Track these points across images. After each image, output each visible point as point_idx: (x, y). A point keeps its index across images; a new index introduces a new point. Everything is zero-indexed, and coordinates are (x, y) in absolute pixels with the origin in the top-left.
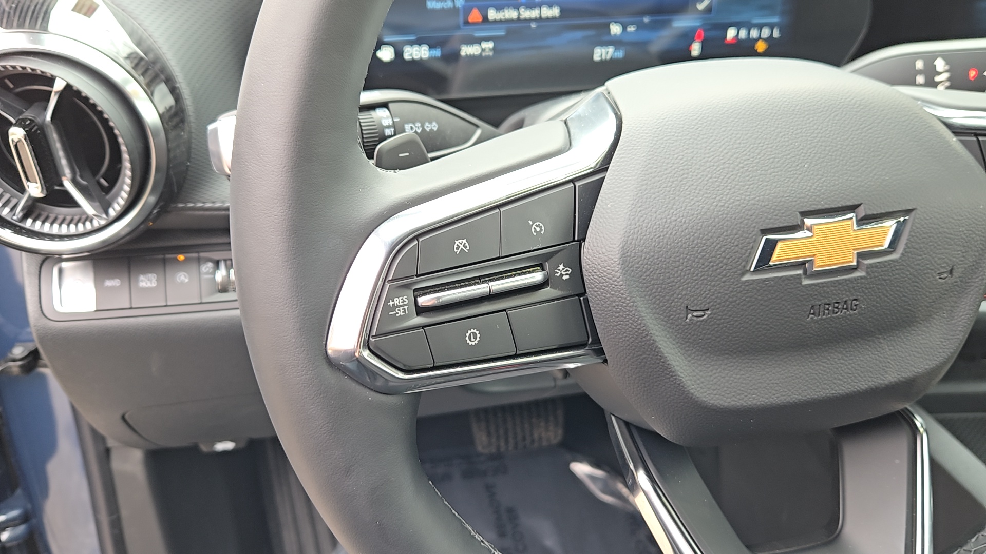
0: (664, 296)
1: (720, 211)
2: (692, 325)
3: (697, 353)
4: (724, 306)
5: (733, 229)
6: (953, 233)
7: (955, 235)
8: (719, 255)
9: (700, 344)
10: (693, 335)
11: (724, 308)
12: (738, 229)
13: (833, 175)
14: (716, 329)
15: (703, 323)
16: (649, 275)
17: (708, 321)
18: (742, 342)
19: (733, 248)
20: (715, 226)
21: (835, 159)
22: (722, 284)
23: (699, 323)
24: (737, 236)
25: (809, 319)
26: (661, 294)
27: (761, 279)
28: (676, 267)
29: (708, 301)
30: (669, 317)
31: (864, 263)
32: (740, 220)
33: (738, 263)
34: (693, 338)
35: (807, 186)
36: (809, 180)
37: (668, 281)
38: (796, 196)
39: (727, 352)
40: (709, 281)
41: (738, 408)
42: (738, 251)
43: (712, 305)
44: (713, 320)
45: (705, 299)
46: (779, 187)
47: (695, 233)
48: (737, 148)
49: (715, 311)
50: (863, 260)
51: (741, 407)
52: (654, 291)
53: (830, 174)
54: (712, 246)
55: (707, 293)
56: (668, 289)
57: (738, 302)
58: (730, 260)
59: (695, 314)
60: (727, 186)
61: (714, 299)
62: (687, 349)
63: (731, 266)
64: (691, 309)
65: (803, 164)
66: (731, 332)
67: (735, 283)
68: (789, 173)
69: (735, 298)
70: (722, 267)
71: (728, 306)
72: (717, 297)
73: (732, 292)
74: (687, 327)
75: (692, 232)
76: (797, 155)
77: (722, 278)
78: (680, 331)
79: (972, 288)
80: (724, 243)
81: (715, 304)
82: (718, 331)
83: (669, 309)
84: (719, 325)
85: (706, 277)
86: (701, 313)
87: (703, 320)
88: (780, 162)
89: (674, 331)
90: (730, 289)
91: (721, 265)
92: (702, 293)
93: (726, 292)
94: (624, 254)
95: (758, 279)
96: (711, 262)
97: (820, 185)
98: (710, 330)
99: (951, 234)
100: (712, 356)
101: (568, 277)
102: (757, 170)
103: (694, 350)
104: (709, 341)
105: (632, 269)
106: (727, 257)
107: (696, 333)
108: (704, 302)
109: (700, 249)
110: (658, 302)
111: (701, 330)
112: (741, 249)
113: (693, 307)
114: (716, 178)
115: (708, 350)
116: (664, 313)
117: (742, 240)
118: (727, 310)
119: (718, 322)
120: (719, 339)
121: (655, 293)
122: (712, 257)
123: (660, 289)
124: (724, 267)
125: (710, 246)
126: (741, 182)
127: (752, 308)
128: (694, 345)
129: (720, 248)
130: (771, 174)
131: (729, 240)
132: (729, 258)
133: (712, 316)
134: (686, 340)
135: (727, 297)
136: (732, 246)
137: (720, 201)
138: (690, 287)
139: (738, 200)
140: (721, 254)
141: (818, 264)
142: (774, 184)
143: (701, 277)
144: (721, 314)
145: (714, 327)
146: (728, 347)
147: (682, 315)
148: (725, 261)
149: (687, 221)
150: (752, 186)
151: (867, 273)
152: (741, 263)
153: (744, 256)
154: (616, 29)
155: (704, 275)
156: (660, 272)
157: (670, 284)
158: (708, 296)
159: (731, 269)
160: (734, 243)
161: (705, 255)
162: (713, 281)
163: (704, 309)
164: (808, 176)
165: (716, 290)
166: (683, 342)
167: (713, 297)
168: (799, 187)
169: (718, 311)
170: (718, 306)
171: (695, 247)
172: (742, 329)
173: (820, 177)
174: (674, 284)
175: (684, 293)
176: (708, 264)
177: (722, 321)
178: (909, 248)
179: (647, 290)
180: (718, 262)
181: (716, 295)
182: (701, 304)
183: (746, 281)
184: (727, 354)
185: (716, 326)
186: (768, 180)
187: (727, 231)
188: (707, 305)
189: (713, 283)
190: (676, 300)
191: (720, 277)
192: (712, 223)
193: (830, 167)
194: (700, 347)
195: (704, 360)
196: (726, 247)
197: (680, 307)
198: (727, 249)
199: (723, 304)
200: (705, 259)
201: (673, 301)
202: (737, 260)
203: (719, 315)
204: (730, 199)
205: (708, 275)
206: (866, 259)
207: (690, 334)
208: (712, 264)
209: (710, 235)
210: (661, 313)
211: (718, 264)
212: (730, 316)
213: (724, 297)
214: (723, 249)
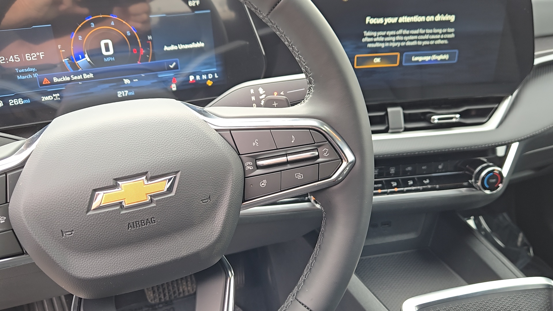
0: (48, 227)
1: (72, 182)
2: (67, 239)
3: (73, 252)
4: (80, 228)
5: (79, 190)
6: (206, 180)
7: (207, 181)
8: (73, 203)
9: (74, 248)
10: (69, 244)
11: (81, 229)
12: (81, 190)
13: (134, 159)
14: (80, 240)
15: (72, 237)
16: (38, 217)
17: (74, 236)
18: (96, 244)
19: (79, 200)
20: (69, 190)
21: (137, 151)
22: (77, 218)
23: (70, 238)
24: (81, 194)
25: (129, 230)
26: (46, 225)
27: (97, 213)
28: (52, 212)
29: (72, 226)
30: (54, 236)
31: (154, 200)
32: (82, 186)
33: (84, 206)
34: (69, 245)
35: (119, 165)
36: (120, 163)
37: (49, 219)
38: (112, 171)
39: (89, 250)
40: (70, 217)
41: (99, 278)
42: (82, 201)
43: (74, 228)
44: (77, 235)
45: (70, 226)
46: (104, 168)
47: (59, 194)
48: (86, 150)
49: (76, 231)
50: (154, 198)
51: (100, 277)
52: (43, 224)
53: (132, 159)
54: (69, 200)
55: (70, 222)
56: (50, 223)
57: (87, 225)
58: (79, 205)
59: (67, 233)
60: (77, 170)
61: (75, 225)
62: (67, 251)
63: (80, 208)
64: (64, 231)
65: (119, 155)
66: (88, 240)
67: (84, 217)
68: (111, 160)
69: (85, 224)
70: (75, 209)
71: (83, 228)
72: (76, 224)
73: (83, 221)
74: (64, 240)
75: (58, 194)
76: (117, 151)
77: (76, 215)
78: (61, 243)
79: (224, 205)
80: (74, 198)
81: (76, 228)
82: (81, 241)
83: (53, 232)
84: (81, 237)
85: (68, 215)
86: (70, 233)
87: (71, 236)
88: (107, 155)
89: (58, 243)
90: (82, 220)
91: (74, 208)
92: (68, 223)
93: (80, 221)
94: (24, 208)
95: (96, 213)
96: (69, 207)
97: (126, 164)
98: (77, 240)
99: (205, 181)
100: (81, 253)
101: (4, 221)
102: (94, 160)
103: (71, 251)
104: (78, 246)
105: (29, 215)
106: (77, 204)
107: (70, 243)
108: (70, 227)
109: (63, 202)
110: (46, 230)
111: (72, 241)
112: (84, 200)
113: (65, 230)
114: (72, 166)
115: (79, 251)
116: (50, 234)
117: (84, 195)
118: (83, 230)
119: (80, 236)
120: (83, 245)
121: (43, 225)
122: (69, 205)
123: (45, 223)
124: (77, 209)
125: (68, 200)
126: (85, 167)
127: (95, 228)
128: (71, 249)
129: (73, 200)
130: (100, 162)
131: (77, 196)
132: (78, 205)
133: (76, 233)
134: (66, 247)
135: (81, 223)
136: (79, 199)
137: (72, 177)
138: (61, 221)
139: (82, 176)
140: (74, 203)
141: (127, 203)
142: (102, 166)
143: (65, 215)
144: (80, 232)
145: (78, 239)
146: (89, 248)
147: (60, 235)
148: (76, 206)
149: (55, 189)
150: (90, 168)
151: (157, 204)
152: (85, 206)
153: (86, 203)
154: (127, 81)
155: (67, 214)
156: (44, 215)
157: (51, 220)
158: (71, 224)
159: (80, 210)
160: (80, 197)
161: (66, 205)
162: (72, 216)
163: (71, 231)
164: (120, 160)
165: (74, 221)
166: (64, 248)
167: (74, 224)
168: (115, 167)
169: (78, 231)
170: (77, 229)
171: (60, 201)
172: (93, 238)
173: (126, 160)
174: (52, 220)
175: (58, 224)
176: (68, 209)
177: (82, 235)
178: (179, 190)
179: (39, 224)
180: (73, 207)
181: (75, 223)
182: (68, 228)
183: (89, 215)
184: (90, 251)
185: (79, 238)
186: (99, 164)
187: (76, 191)
188: (72, 229)
189: (72, 218)
190: (55, 228)
191: (75, 214)
192: (68, 188)
193: (133, 155)
194: (74, 249)
195: (78, 255)
196: (76, 199)
197: (58, 231)
198: (76, 200)
199: (80, 227)
200: (66, 206)
201: (54, 228)
202: (82, 205)
203: (80, 233)
204: (78, 175)
205: (69, 214)
206: (156, 198)
207: (67, 243)
208: (70, 208)
209: (67, 194)
210: (49, 235)
211: (73, 208)
212: (85, 233)
213: (80, 224)
214: (74, 201)
